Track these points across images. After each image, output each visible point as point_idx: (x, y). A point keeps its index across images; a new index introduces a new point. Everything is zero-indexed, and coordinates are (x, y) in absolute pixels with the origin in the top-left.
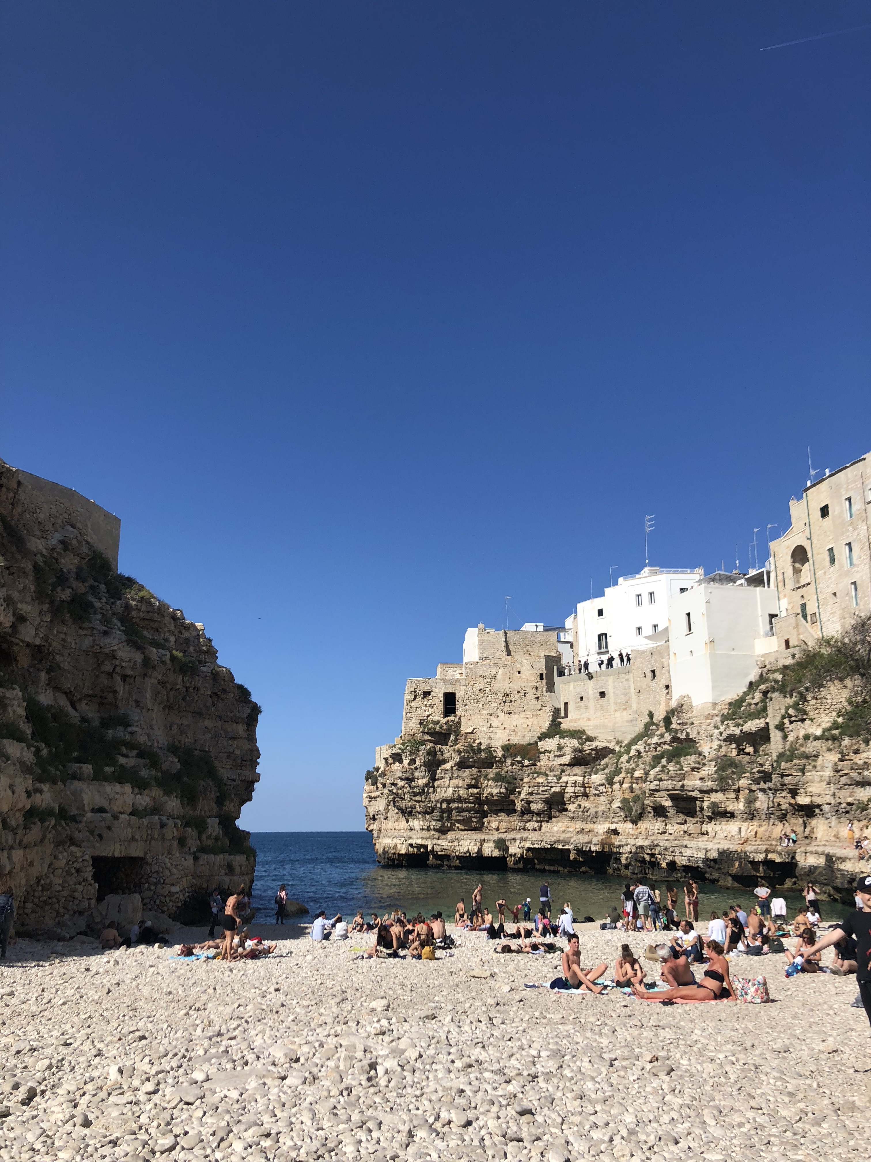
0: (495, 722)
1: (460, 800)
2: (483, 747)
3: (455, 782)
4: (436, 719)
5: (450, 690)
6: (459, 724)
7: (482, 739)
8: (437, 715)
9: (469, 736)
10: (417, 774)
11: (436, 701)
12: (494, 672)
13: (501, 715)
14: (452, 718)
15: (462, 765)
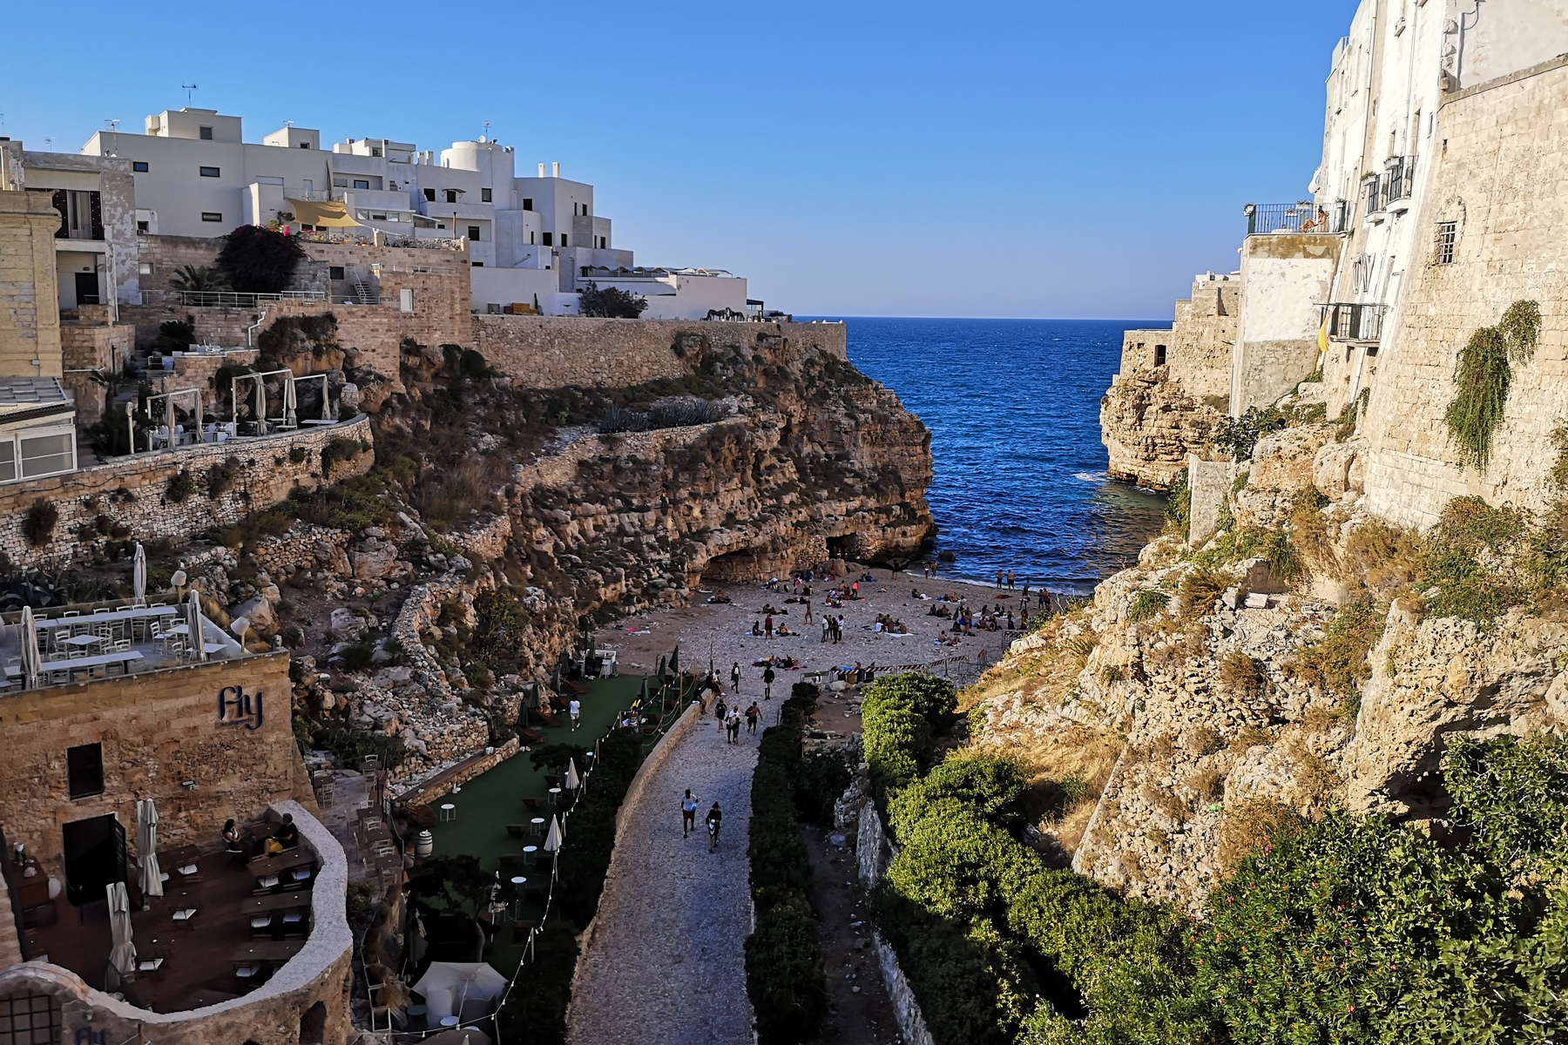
0: (1198, 374)
1: (1163, 437)
2: (1186, 395)
3: (1159, 422)
4: (1147, 368)
5: (1161, 343)
6: (1166, 374)
7: (1186, 386)
8: (1149, 365)
9: (1175, 385)
10: (1126, 414)
11: (1149, 352)
12: (1201, 329)
13: (1204, 368)
14: (1160, 368)
15: (1166, 409)
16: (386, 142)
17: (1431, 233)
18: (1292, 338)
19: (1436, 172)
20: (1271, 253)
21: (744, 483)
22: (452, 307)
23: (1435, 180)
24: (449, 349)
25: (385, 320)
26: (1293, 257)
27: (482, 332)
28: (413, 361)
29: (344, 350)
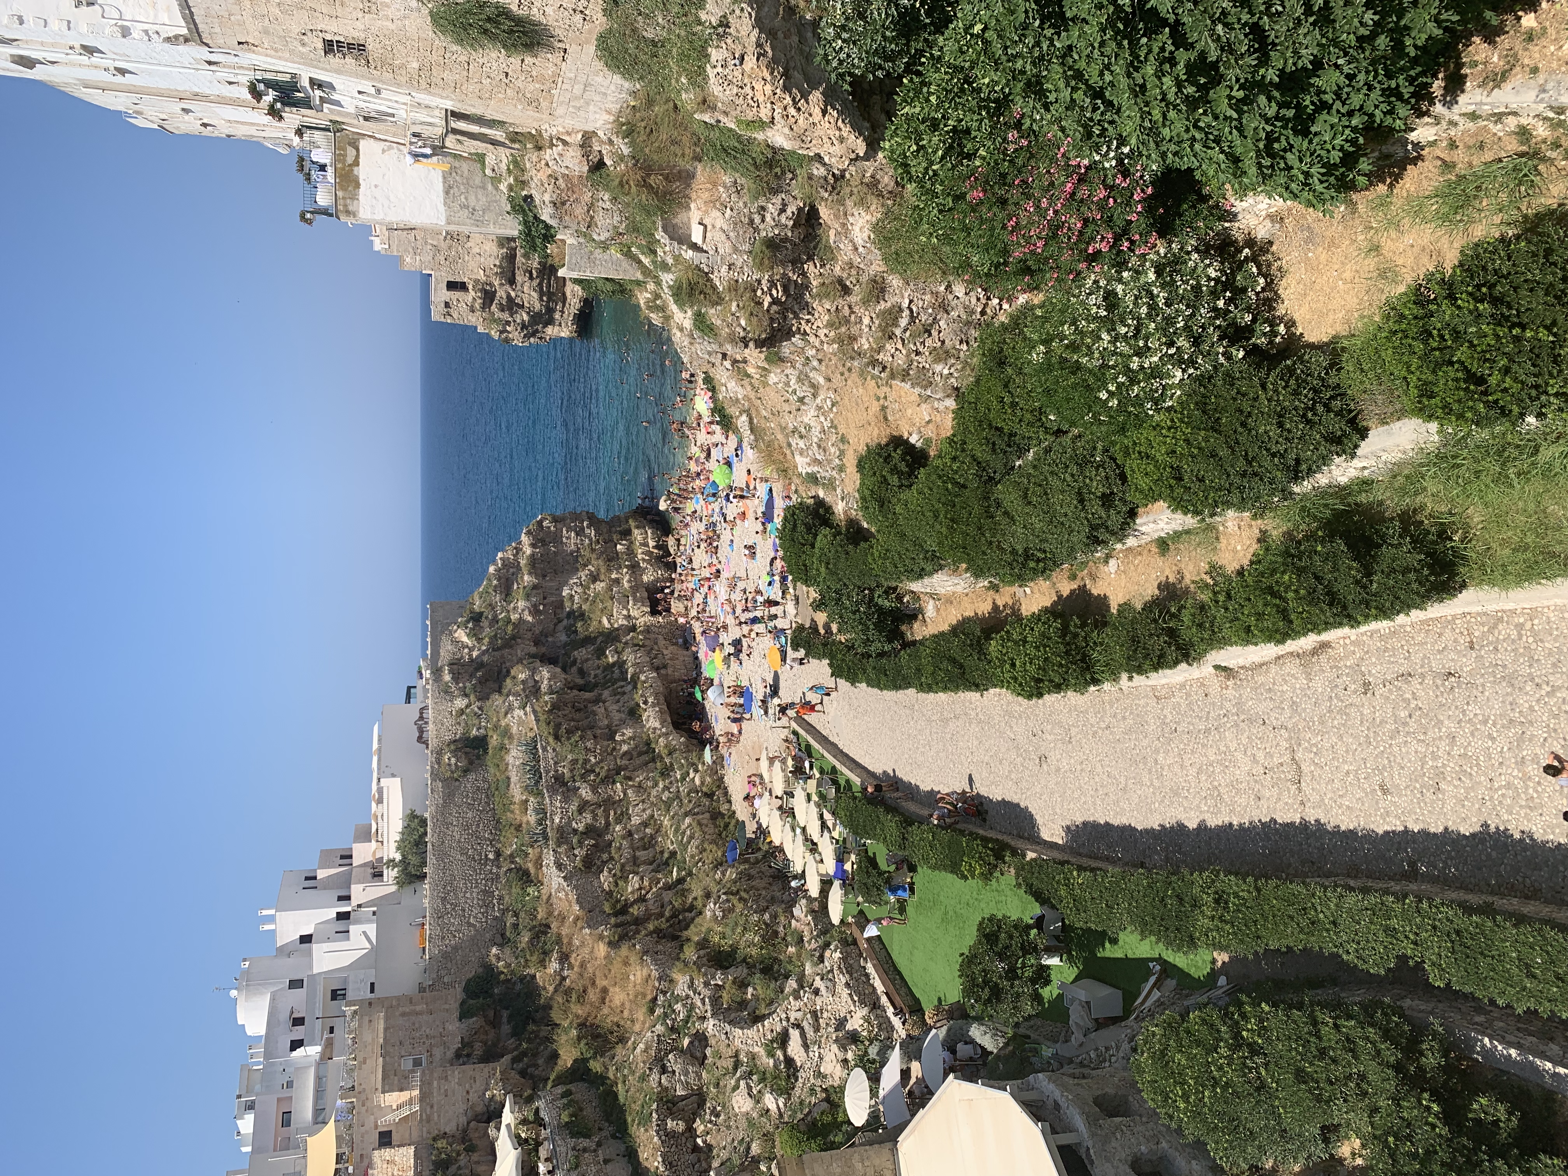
0: (476, 250)
1: (540, 285)
2: (498, 263)
3: (526, 289)
4: (470, 299)
5: (444, 286)
6: (477, 281)
7: (490, 263)
8: (467, 297)
9: (487, 273)
10: (518, 321)
11: (453, 297)
13: (469, 244)
14: (470, 287)
15: (512, 281)
16: (239, 1097)
17: (335, 60)
18: (441, 179)
19: (273, 53)
20: (354, 197)
21: (597, 700)
22: (420, 1013)
23: (280, 54)
24: (465, 1014)
25: (435, 1083)
26: (357, 177)
27: (446, 980)
28: (478, 1049)
29: (468, 1123)
